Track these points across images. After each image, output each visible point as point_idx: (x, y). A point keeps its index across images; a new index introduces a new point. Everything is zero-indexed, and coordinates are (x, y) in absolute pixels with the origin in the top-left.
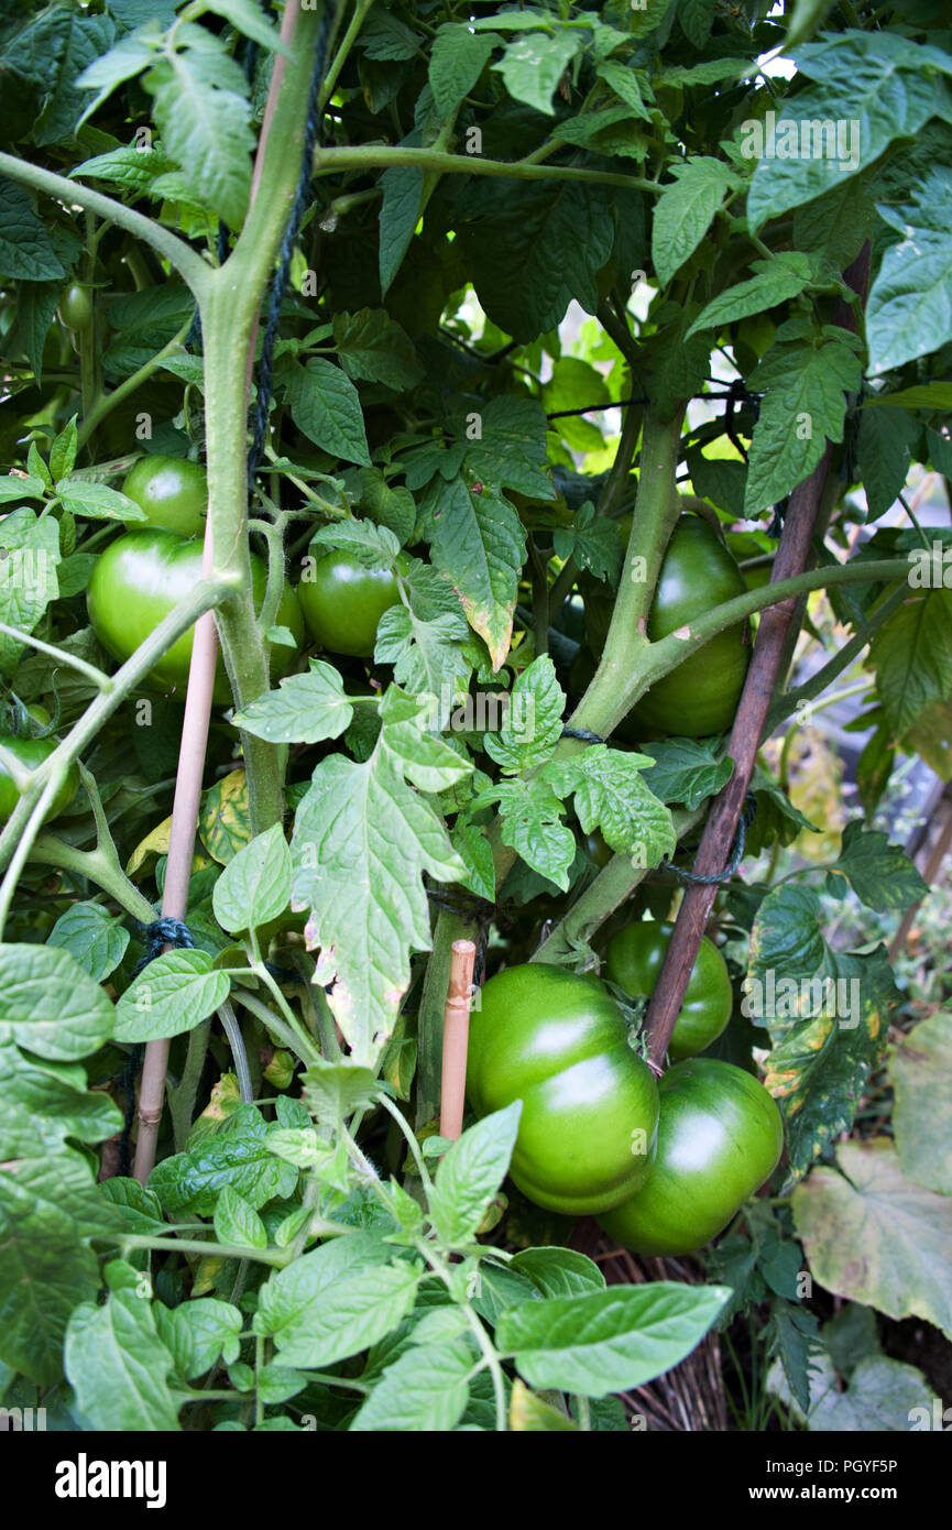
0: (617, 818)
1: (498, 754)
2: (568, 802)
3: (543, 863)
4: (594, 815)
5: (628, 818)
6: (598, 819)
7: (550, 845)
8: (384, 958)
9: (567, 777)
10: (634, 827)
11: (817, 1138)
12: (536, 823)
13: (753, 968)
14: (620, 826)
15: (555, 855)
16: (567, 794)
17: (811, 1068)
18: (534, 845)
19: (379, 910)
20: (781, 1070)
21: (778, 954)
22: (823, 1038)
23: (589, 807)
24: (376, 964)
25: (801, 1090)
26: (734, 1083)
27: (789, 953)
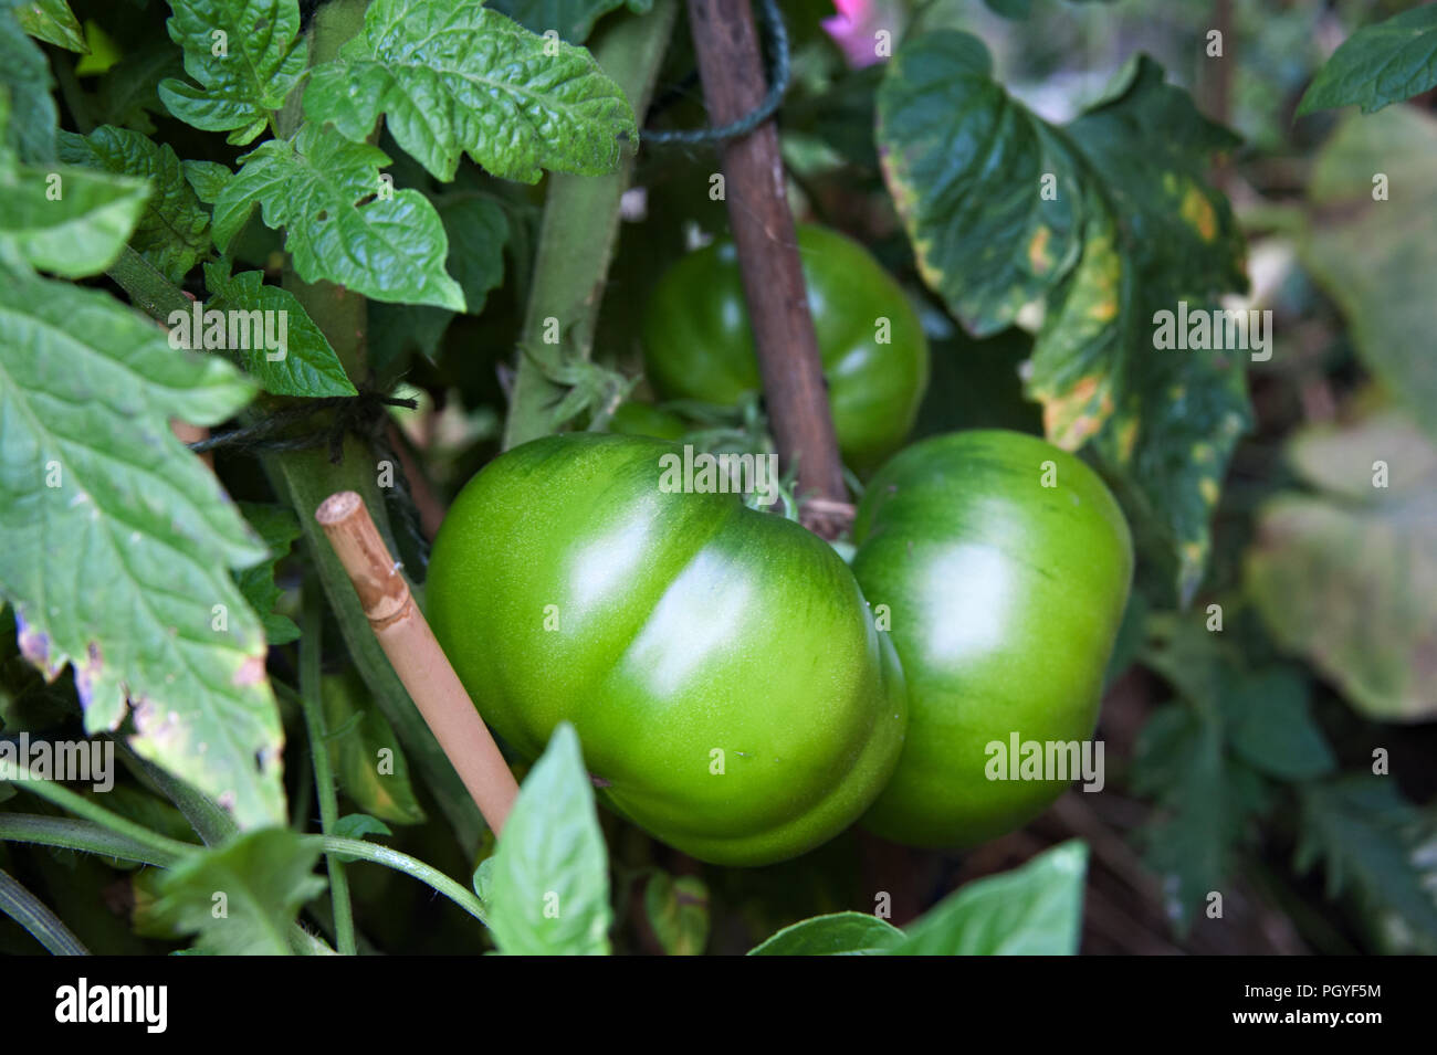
0: (489, 119)
1: (206, 112)
2: (383, 138)
3: (394, 280)
4: (442, 139)
5: (510, 110)
6: (454, 142)
7: (392, 238)
8: (192, 615)
9: (353, 91)
10: (530, 118)
11: (1198, 472)
12: (344, 211)
13: (922, 235)
14: (503, 130)
15: (410, 252)
16: (368, 124)
17: (1120, 356)
18: (361, 255)
19: (136, 538)
20: (1065, 389)
21: (954, 184)
22: (1112, 295)
23: (425, 128)
24: (190, 635)
25: (1122, 405)
26: (981, 465)
27: (972, 172)
